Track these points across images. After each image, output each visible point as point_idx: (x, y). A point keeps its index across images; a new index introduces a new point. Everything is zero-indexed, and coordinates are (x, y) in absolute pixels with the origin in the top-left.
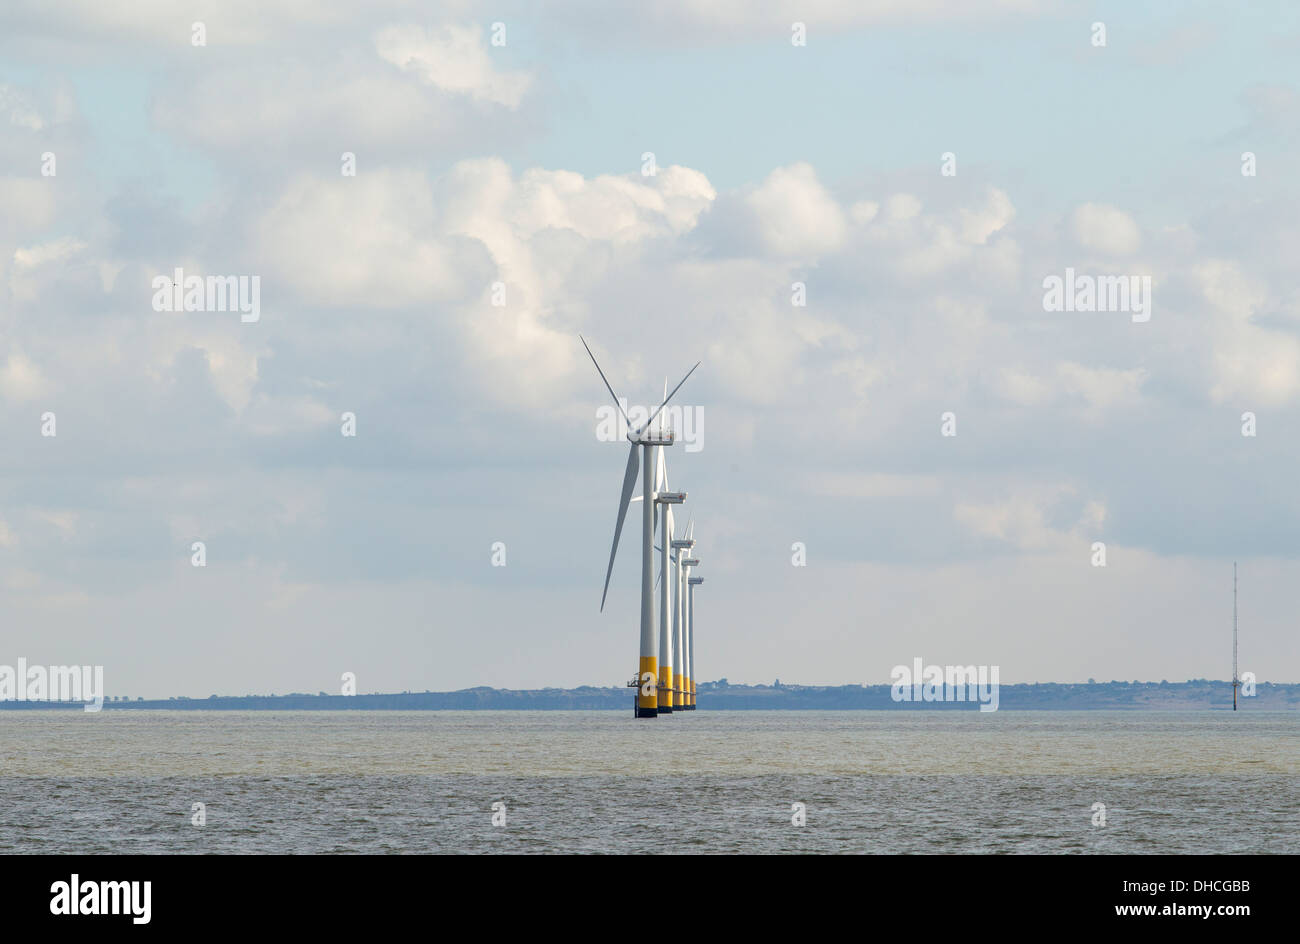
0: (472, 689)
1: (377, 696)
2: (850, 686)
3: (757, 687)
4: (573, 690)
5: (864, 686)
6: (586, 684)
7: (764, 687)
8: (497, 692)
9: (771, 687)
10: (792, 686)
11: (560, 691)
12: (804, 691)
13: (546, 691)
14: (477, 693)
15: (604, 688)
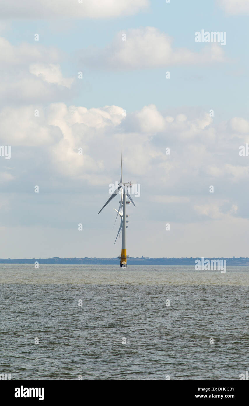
0: (53, 258)
1: (25, 260)
2: (163, 258)
3: (137, 258)
4: (83, 258)
5: (168, 258)
6: (86, 257)
7: (139, 258)
8: (60, 259)
9: (141, 258)
10: (147, 258)
11: (79, 259)
12: (150, 259)
13: (75, 259)
14: (55, 259)
15: (92, 258)
